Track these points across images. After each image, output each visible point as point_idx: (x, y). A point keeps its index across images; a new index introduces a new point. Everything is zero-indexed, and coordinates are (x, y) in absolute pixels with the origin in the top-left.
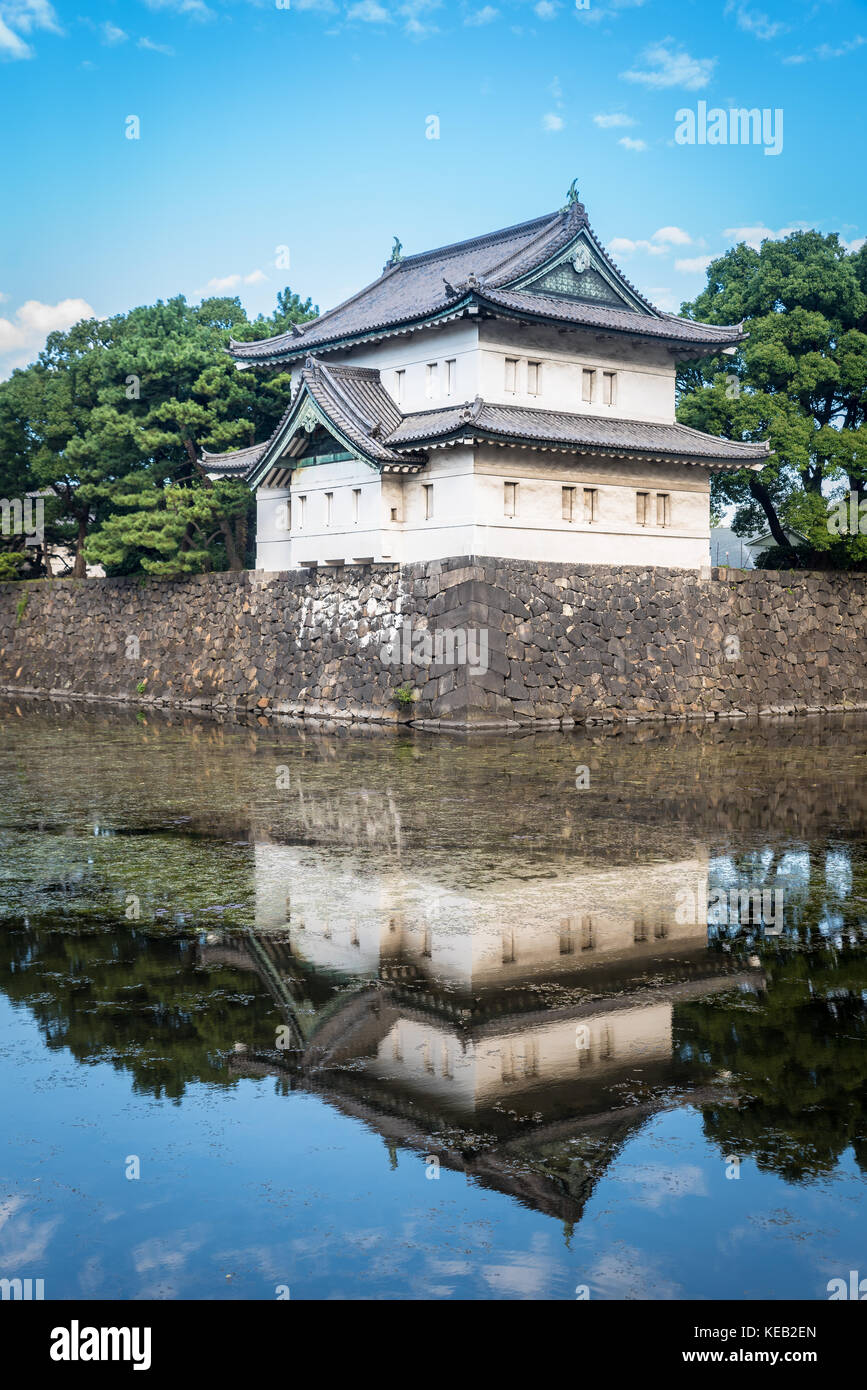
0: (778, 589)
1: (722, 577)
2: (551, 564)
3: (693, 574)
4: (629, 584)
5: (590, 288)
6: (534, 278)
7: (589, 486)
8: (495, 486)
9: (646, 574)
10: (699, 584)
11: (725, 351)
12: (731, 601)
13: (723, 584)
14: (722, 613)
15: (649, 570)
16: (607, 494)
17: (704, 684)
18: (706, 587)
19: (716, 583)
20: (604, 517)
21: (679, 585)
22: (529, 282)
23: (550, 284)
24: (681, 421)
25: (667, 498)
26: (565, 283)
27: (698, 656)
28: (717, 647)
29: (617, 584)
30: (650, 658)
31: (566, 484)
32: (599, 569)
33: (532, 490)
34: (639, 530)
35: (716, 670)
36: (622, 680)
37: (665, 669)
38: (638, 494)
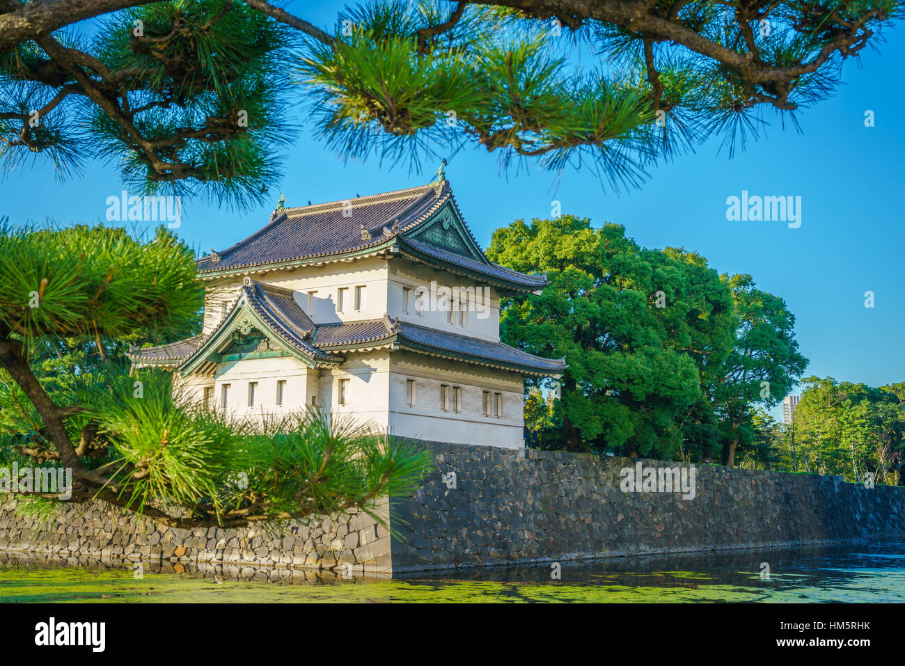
0: (561, 466)
1: (531, 457)
2: (435, 443)
3: (514, 452)
4: (479, 459)
5: (451, 241)
6: (420, 231)
7: (456, 385)
8: (402, 383)
9: (488, 452)
10: (518, 461)
11: (534, 293)
12: (536, 474)
13: (531, 460)
14: (531, 483)
15: (490, 448)
16: (467, 392)
17: (526, 536)
18: (522, 462)
19: (527, 460)
20: (465, 409)
21: (507, 461)
22: (417, 233)
23: (428, 236)
24: (503, 340)
25: (499, 396)
26: (436, 236)
27: (521, 515)
28: (531, 509)
29: (472, 460)
30: (494, 516)
31: (443, 383)
32: (463, 447)
33: (424, 387)
34: (484, 419)
35: (532, 525)
36: (479, 533)
37: (504, 525)
38: (484, 392)
